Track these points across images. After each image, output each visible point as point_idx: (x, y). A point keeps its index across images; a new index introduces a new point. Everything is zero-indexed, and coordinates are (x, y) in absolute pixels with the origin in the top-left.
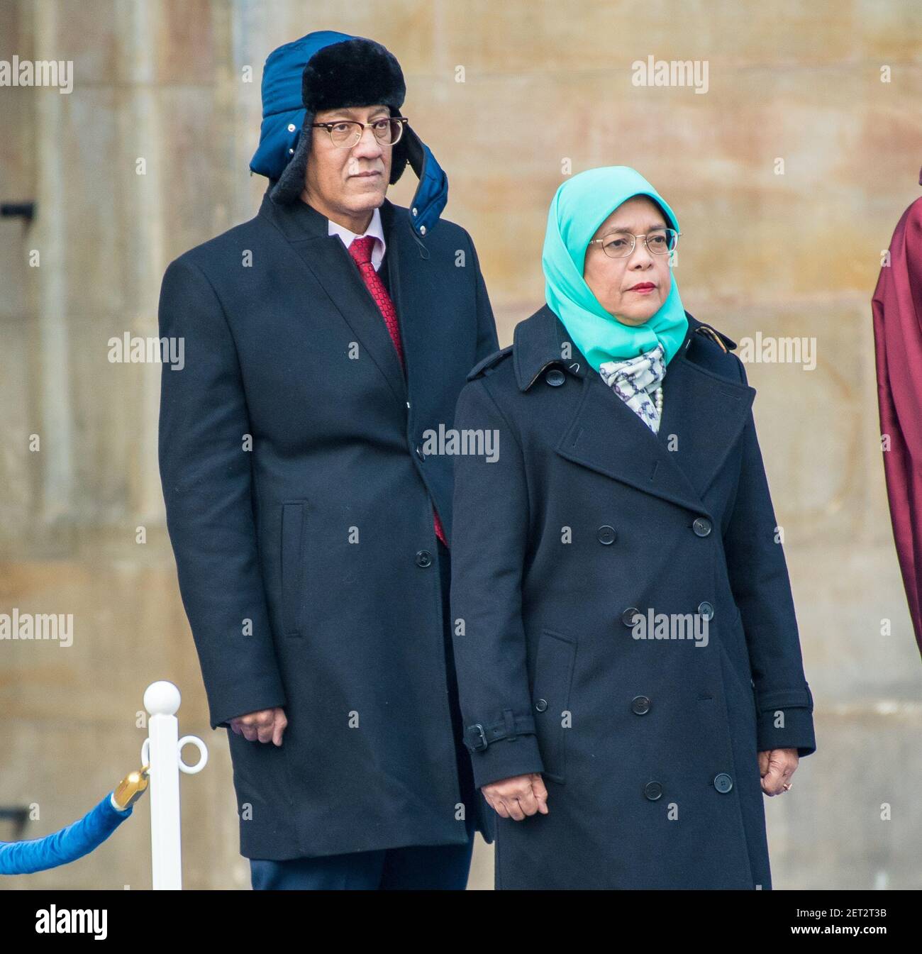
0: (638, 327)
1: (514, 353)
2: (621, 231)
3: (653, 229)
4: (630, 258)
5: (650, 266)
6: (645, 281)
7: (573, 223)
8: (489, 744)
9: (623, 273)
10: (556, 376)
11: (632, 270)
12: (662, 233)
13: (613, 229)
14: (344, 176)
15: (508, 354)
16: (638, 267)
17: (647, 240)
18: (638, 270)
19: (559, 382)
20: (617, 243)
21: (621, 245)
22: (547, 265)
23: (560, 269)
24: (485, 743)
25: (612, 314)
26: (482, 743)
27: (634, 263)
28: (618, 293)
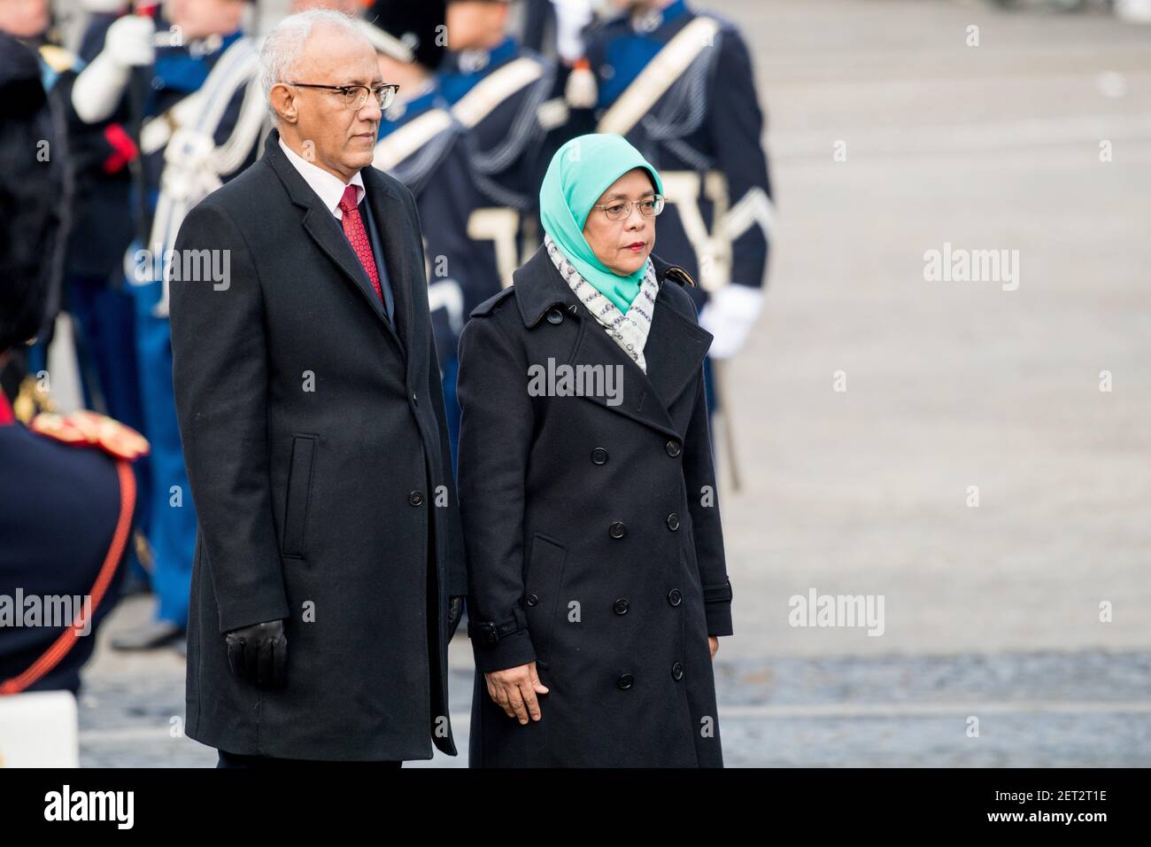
0: (625, 278)
1: (517, 293)
2: (619, 197)
3: (645, 195)
4: (625, 220)
5: (643, 227)
6: (638, 241)
7: (576, 188)
8: (500, 639)
9: (620, 234)
10: (555, 315)
11: (627, 231)
12: (651, 199)
13: (613, 196)
14: (349, 135)
15: (511, 295)
16: (633, 228)
17: (640, 204)
18: (633, 231)
19: (557, 320)
20: (616, 208)
21: (620, 209)
22: (548, 219)
23: (559, 222)
24: (497, 638)
25: (607, 266)
26: (495, 639)
27: (630, 224)
28: (615, 251)
